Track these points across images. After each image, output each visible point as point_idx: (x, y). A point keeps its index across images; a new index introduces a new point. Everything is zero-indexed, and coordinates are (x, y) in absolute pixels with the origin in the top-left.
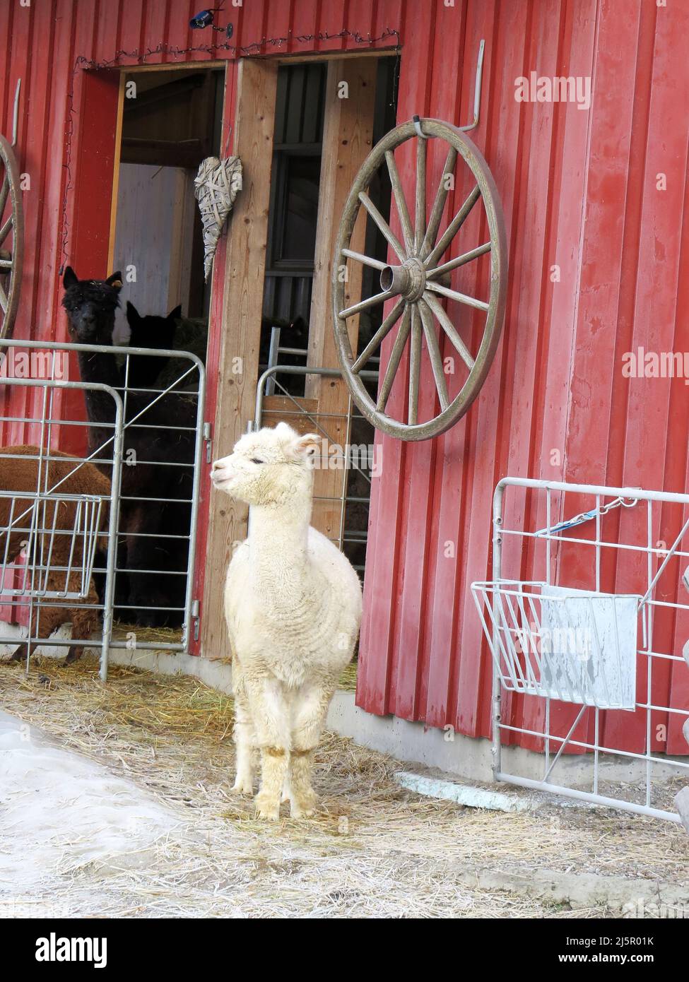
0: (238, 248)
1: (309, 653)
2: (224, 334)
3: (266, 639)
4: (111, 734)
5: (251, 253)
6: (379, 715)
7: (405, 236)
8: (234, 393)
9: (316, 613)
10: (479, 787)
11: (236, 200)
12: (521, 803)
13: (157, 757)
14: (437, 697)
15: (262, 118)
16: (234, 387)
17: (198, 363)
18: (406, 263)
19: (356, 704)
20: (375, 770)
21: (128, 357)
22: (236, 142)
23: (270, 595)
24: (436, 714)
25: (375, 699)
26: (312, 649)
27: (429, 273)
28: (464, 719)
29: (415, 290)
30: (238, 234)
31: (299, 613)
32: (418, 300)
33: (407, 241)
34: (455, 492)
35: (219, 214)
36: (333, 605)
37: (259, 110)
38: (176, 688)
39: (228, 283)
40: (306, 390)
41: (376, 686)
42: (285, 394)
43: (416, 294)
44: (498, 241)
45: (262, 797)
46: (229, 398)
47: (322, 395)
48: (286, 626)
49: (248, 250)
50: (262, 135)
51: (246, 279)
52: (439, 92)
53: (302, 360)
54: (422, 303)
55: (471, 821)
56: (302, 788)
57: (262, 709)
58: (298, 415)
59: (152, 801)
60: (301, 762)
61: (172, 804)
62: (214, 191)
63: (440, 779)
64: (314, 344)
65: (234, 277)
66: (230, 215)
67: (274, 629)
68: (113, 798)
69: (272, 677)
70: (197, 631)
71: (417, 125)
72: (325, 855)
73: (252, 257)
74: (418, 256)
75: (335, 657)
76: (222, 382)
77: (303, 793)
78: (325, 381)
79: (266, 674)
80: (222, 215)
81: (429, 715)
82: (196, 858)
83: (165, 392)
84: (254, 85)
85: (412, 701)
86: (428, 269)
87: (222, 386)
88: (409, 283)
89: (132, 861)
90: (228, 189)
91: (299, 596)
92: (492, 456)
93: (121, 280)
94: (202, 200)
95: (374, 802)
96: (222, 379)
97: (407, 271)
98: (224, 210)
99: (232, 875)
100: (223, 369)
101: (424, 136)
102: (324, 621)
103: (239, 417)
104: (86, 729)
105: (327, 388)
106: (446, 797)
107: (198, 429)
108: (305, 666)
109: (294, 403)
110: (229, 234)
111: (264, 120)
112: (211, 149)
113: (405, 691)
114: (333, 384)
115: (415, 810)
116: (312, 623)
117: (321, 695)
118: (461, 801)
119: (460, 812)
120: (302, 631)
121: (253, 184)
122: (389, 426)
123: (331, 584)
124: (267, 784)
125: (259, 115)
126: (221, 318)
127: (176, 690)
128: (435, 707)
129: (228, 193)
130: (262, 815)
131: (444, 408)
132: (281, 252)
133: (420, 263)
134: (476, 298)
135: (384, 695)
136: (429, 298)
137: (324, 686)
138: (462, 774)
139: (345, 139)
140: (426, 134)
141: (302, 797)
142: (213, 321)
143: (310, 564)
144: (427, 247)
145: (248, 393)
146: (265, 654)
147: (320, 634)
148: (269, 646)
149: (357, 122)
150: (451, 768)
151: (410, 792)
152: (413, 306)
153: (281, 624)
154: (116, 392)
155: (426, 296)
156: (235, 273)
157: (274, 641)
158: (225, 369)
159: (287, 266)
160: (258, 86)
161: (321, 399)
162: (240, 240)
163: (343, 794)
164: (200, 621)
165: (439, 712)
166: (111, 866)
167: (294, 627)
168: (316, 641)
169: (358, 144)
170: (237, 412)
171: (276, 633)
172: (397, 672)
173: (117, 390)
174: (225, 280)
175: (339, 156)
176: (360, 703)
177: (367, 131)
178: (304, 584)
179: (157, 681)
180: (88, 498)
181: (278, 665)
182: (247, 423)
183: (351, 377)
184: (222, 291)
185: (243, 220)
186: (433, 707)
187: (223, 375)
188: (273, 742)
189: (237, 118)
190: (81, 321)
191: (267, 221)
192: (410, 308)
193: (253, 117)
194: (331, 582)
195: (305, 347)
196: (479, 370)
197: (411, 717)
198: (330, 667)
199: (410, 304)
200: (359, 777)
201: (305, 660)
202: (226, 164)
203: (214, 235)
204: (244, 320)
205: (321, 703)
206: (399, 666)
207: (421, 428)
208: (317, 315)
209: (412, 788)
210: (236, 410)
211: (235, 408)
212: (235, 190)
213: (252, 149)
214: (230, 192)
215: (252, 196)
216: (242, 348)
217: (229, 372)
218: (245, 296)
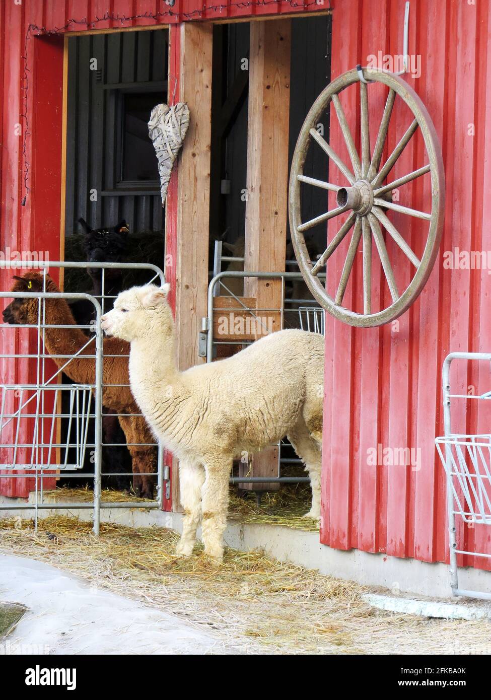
0: (187, 178)
2: (180, 248)
4: (126, 576)
5: (198, 181)
6: (342, 550)
7: (353, 162)
8: (190, 296)
10: (439, 602)
11: (185, 138)
12: (479, 612)
13: (169, 592)
14: (395, 532)
15: (202, 71)
16: (189, 291)
17: (159, 273)
18: (356, 184)
19: (321, 542)
20: (345, 593)
21: (103, 270)
22: (182, 91)
24: (395, 546)
25: (338, 537)
27: (376, 192)
28: (421, 548)
29: (365, 206)
30: (187, 166)
32: (367, 214)
33: (355, 167)
34: (403, 367)
35: (172, 150)
37: (199, 64)
38: (156, 538)
39: (181, 207)
40: (245, 290)
41: (339, 526)
42: (231, 295)
43: (366, 209)
44: (437, 163)
46: (186, 301)
47: (259, 294)
49: (196, 179)
50: (203, 84)
51: (195, 202)
52: (370, 45)
53: (241, 266)
54: (371, 215)
55: (443, 628)
58: (241, 311)
59: (187, 625)
61: (202, 628)
63: (402, 598)
64: (250, 252)
65: (185, 201)
66: (181, 151)
68: (157, 625)
70: (168, 491)
71: (360, 72)
73: (199, 183)
74: (365, 178)
76: (180, 287)
78: (261, 282)
80: (174, 151)
81: (389, 547)
84: (195, 44)
85: (372, 537)
86: (375, 188)
87: (180, 290)
88: (361, 200)
90: (178, 130)
92: (434, 336)
94: (156, 139)
95: (355, 618)
96: (180, 285)
97: (358, 190)
98: (176, 147)
100: (180, 277)
103: (194, 315)
104: (107, 573)
105: (263, 288)
106: (411, 612)
109: (238, 302)
110: (180, 166)
111: (204, 72)
112: (161, 97)
113: (366, 528)
114: (268, 285)
115: (389, 623)
118: (427, 614)
119: (426, 622)
121: (197, 125)
122: (348, 317)
125: (200, 68)
126: (176, 235)
127: (156, 540)
128: (394, 541)
129: (179, 132)
132: (121, 175)
133: (368, 184)
134: (413, 209)
135: (346, 533)
138: (420, 593)
139: (268, 84)
140: (367, 80)
142: (169, 238)
144: (373, 171)
145: (201, 295)
149: (277, 70)
150: (410, 589)
151: (379, 610)
152: (363, 218)
154: (96, 300)
155: (374, 210)
156: (186, 198)
158: (182, 277)
159: (128, 187)
160: (198, 45)
161: (259, 297)
162: (189, 170)
163: (328, 613)
164: (171, 484)
165: (398, 544)
169: (279, 87)
170: (193, 311)
172: (358, 513)
173: (96, 298)
174: (178, 204)
175: (264, 99)
176: (325, 541)
177: (285, 77)
179: (140, 534)
180: (78, 387)
182: (202, 319)
183: (312, 278)
184: (176, 213)
185: (191, 154)
186: (392, 540)
187: (180, 281)
189: (182, 71)
191: (209, 154)
192: (360, 220)
193: (194, 70)
195: (243, 256)
196: (425, 267)
197: (373, 550)
199: (361, 217)
200: (335, 600)
202: (175, 110)
203: (168, 168)
204: (195, 236)
206: (359, 510)
207: (376, 317)
208: (252, 229)
209: (379, 606)
210: (192, 309)
211: (191, 308)
212: (184, 130)
213: (196, 96)
214: (180, 132)
215: (197, 134)
216: (195, 259)
217: (185, 279)
218: (195, 216)
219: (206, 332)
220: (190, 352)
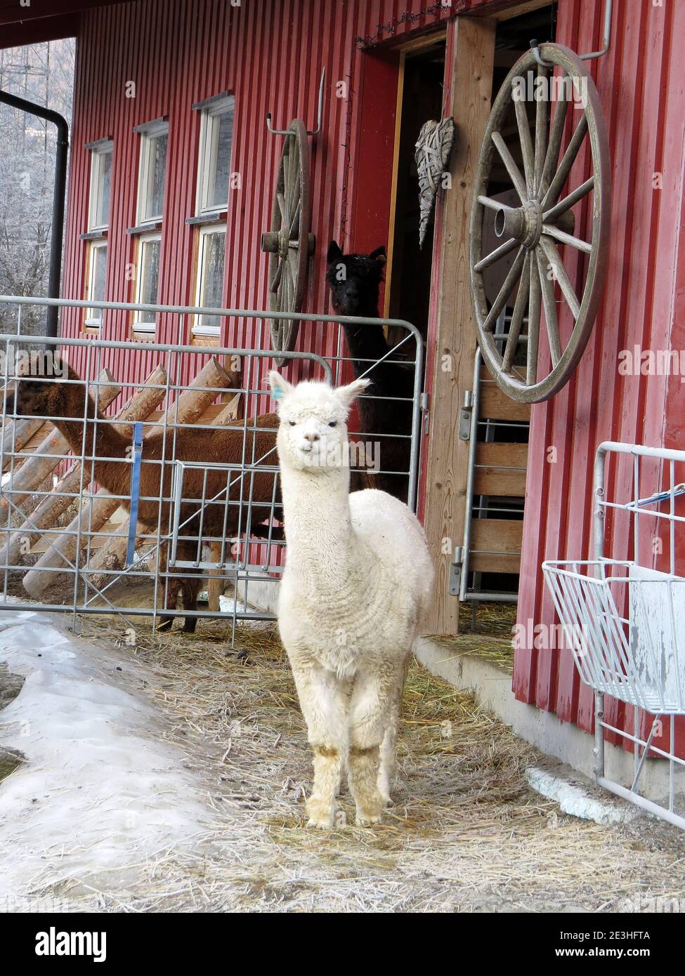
0: (454, 213)
1: (355, 639)
2: (440, 302)
3: (306, 624)
5: (468, 219)
7: (527, 176)
8: (451, 362)
9: (363, 593)
11: (448, 161)
12: (614, 814)
14: (565, 687)
15: (479, 79)
16: (450, 356)
17: (414, 331)
18: (524, 205)
19: (513, 691)
22: (452, 103)
23: (312, 576)
24: (564, 706)
25: (523, 687)
26: (359, 634)
27: (545, 215)
28: (584, 714)
30: (455, 198)
31: (344, 594)
32: (535, 246)
34: (583, 461)
35: (433, 177)
36: (383, 582)
37: (475, 69)
39: (444, 249)
43: (532, 239)
44: (600, 174)
45: (313, 801)
48: (329, 609)
49: (465, 215)
50: (479, 95)
51: (462, 245)
54: (538, 249)
56: (365, 791)
57: (309, 703)
60: (363, 762)
62: (429, 154)
65: (449, 243)
67: (315, 613)
69: (318, 667)
72: (341, 877)
73: (469, 222)
74: (536, 197)
75: (390, 643)
76: (438, 351)
77: (367, 797)
79: (311, 665)
80: (436, 179)
81: (559, 706)
82: (185, 878)
83: (379, 361)
84: (471, 44)
85: (548, 691)
86: (544, 209)
87: (437, 355)
88: (525, 227)
89: (113, 879)
90: (440, 152)
91: (344, 575)
93: (385, 255)
94: (419, 164)
96: (438, 348)
97: (524, 213)
98: (437, 174)
99: (213, 901)
100: (438, 337)
101: (543, 64)
102: (373, 602)
103: (456, 387)
104: (224, 712)
107: (415, 400)
108: (353, 653)
110: (445, 198)
111: (481, 81)
112: (434, 113)
115: (515, 816)
116: (358, 605)
117: (379, 686)
120: (346, 614)
121: (469, 147)
123: (380, 559)
124: (318, 787)
125: (476, 75)
126: (438, 285)
128: (563, 699)
130: (311, 822)
131: (555, 366)
133: (537, 204)
134: (581, 240)
136: (545, 243)
137: (381, 677)
140: (545, 61)
141: (366, 800)
143: (355, 536)
144: (544, 186)
145: (466, 362)
146: (308, 642)
147: (367, 617)
148: (310, 632)
151: (529, 792)
152: (531, 252)
153: (325, 606)
155: (542, 241)
156: (450, 239)
157: (315, 626)
158: (440, 338)
160: (475, 45)
162: (456, 204)
165: (566, 703)
166: (86, 886)
167: (337, 610)
168: (363, 624)
170: (454, 382)
171: (317, 616)
174: (442, 246)
178: (350, 561)
181: (323, 654)
182: (464, 393)
183: (483, 334)
184: (439, 258)
185: (459, 183)
187: (439, 344)
188: (321, 741)
189: (453, 79)
190: (345, 296)
192: (529, 256)
193: (469, 77)
194: (380, 556)
196: (584, 320)
197: (548, 707)
198: (383, 655)
200: (487, 772)
201: (352, 647)
202: (441, 127)
203: (428, 200)
205: (379, 696)
207: (536, 388)
210: (452, 380)
211: (451, 378)
212: (446, 151)
213: (469, 110)
214: (441, 154)
215: (469, 159)
216: (459, 316)
217: (444, 340)
218: (462, 263)
219: (470, 409)
220: (448, 432)
